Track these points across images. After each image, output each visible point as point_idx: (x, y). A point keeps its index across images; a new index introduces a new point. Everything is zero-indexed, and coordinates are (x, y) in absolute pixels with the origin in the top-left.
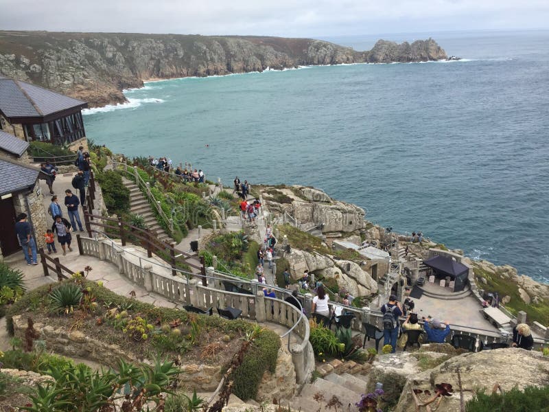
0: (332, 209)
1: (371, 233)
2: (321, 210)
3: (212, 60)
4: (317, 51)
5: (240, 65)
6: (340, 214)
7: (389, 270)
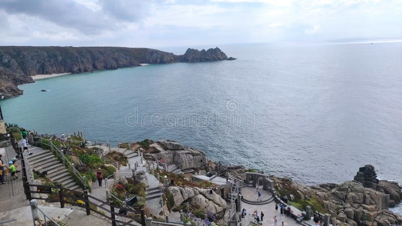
0: (186, 153)
1: (211, 167)
2: (179, 155)
3: (82, 62)
4: (152, 55)
5: (102, 64)
6: (191, 157)
7: (232, 191)
